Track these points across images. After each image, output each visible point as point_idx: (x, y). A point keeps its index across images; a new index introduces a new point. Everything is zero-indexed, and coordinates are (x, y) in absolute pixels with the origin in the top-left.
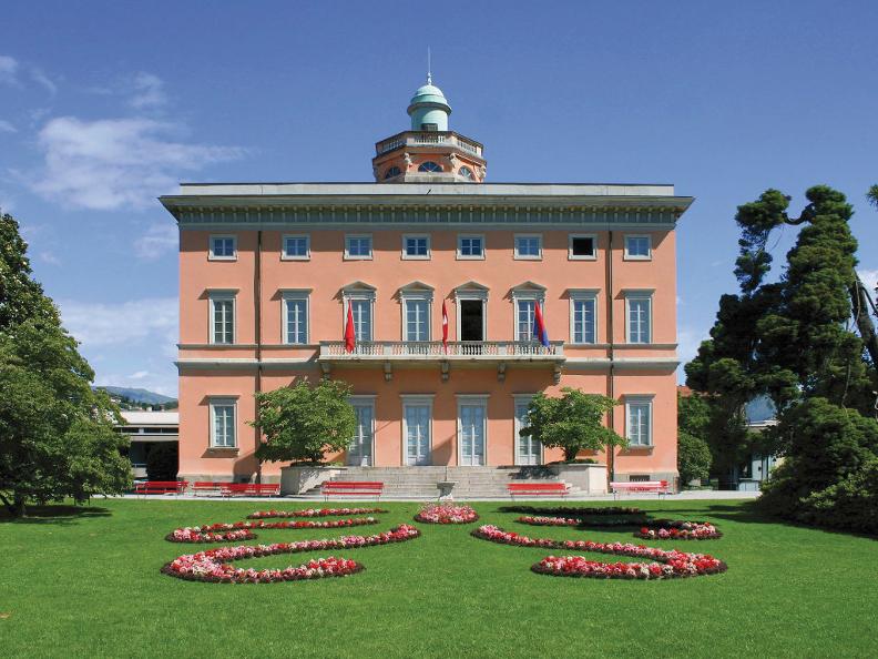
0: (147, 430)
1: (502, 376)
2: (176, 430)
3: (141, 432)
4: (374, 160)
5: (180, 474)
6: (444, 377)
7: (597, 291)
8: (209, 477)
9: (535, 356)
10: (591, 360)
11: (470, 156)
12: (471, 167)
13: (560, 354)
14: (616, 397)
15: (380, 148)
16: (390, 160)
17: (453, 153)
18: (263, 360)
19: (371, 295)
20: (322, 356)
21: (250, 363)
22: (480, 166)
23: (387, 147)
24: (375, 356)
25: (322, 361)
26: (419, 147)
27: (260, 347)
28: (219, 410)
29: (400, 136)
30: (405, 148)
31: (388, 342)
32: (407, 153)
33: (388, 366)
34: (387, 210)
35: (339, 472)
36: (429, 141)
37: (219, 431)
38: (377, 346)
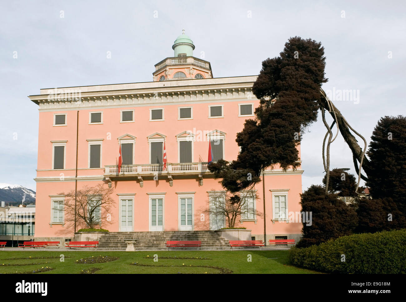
1: (202, 181)
4: (153, 74)
6: (170, 182)
11: (201, 67)
12: (202, 73)
15: (157, 67)
16: (161, 73)
17: (192, 67)
18: (78, 177)
19: (133, 140)
20: (106, 174)
21: (71, 178)
22: (208, 73)
23: (159, 67)
24: (133, 173)
25: (105, 176)
26: (174, 65)
27: (77, 170)
28: (55, 203)
29: (165, 61)
30: (166, 66)
31: (139, 165)
32: (168, 68)
33: (139, 178)
34: (142, 96)
35: (103, 235)
36: (179, 62)
37: (55, 214)
38: (134, 168)
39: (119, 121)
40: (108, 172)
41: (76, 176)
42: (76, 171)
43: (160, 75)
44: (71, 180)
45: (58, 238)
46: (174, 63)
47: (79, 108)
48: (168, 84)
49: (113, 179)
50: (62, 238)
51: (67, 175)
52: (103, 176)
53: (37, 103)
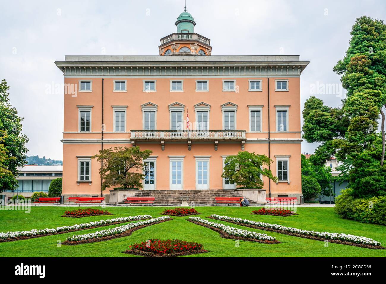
1: (217, 146)
2: (61, 174)
4: (159, 47)
5: (63, 194)
6: (189, 147)
7: (263, 107)
8: (76, 195)
9: (232, 137)
10: (259, 139)
11: (204, 44)
12: (204, 49)
13: (244, 136)
14: (272, 158)
15: (162, 41)
16: (167, 47)
17: (196, 43)
18: (104, 139)
19: (155, 108)
20: (132, 137)
21: (98, 141)
22: (209, 49)
23: (165, 41)
25: (131, 140)
26: (180, 41)
28: (82, 163)
29: (171, 35)
30: (173, 41)
31: (162, 131)
32: (174, 43)
33: (162, 142)
34: (163, 69)
35: (137, 192)
36: (185, 37)
37: (82, 173)
38: (158, 133)
39: (142, 90)
40: (133, 135)
41: (102, 139)
42: (102, 134)
43: (166, 49)
44: (97, 142)
45: (85, 195)
46: (180, 38)
47: (104, 76)
48: (187, 59)
49: (137, 142)
50: (89, 195)
51: (93, 138)
52: (128, 139)
53: (62, 68)
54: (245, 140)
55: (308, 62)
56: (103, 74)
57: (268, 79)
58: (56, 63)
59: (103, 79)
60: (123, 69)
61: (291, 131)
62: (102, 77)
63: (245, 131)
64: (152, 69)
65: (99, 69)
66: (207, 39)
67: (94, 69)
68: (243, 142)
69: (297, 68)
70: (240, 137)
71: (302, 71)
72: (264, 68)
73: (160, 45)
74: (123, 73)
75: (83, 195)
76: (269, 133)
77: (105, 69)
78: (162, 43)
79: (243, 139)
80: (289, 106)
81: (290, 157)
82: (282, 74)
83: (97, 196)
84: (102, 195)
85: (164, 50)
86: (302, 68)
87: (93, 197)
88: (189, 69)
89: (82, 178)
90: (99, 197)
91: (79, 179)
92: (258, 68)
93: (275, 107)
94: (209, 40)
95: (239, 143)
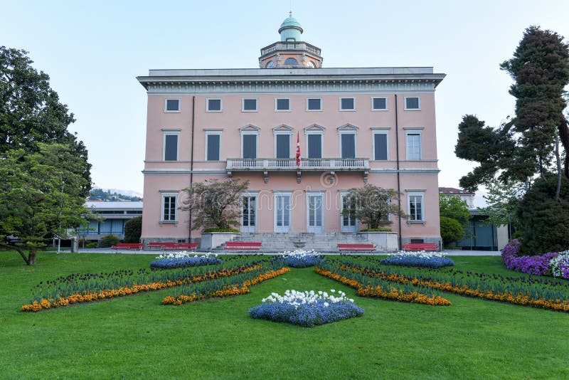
0: (128, 212)
1: (333, 178)
2: (141, 212)
3: (125, 213)
4: (260, 58)
5: (143, 236)
6: (298, 179)
7: (389, 129)
8: (159, 239)
9: (352, 167)
10: (385, 169)
11: (313, 55)
12: (313, 60)
13: (367, 165)
14: (402, 192)
15: (263, 52)
16: (269, 58)
17: (304, 53)
18: (194, 170)
19: (257, 132)
20: (228, 168)
21: (186, 171)
22: (319, 61)
23: (267, 51)
24: (258, 167)
25: (228, 170)
26: (284, 51)
27: (192, 162)
28: (167, 199)
29: (274, 44)
30: (277, 51)
31: (266, 160)
32: (278, 53)
33: (266, 173)
34: (267, 83)
35: (235, 236)
36: (290, 47)
37: (166, 211)
38: (260, 162)
39: (241, 110)
40: (230, 165)
41: (192, 170)
43: (268, 61)
44: (186, 173)
45: (170, 239)
46: (285, 48)
47: (195, 93)
48: (295, 72)
49: (235, 173)
50: (174, 239)
51: (180, 168)
52: (224, 170)
53: (145, 85)
54: (368, 170)
55: (444, 75)
56: (194, 91)
57: (396, 95)
58: (139, 78)
59: (194, 97)
60: (218, 84)
61: (426, 159)
62: (194, 95)
63: (367, 159)
64: (253, 84)
65: (190, 84)
66: (317, 49)
67: (183, 84)
68: (366, 173)
69: (430, 82)
70: (362, 167)
71: (436, 85)
72: (390, 82)
73: (260, 56)
74: (218, 89)
75: (166, 239)
76: (398, 161)
77: (197, 84)
78: (263, 54)
79: (366, 170)
80: (422, 129)
81: (424, 191)
82: (412, 89)
83: (184, 241)
84: (190, 239)
85: (265, 62)
86: (437, 82)
87: (180, 241)
88: (299, 83)
89: (166, 217)
90: (187, 242)
91: (162, 219)
92: (383, 82)
93: (404, 129)
94: (320, 50)
95: (361, 174)
